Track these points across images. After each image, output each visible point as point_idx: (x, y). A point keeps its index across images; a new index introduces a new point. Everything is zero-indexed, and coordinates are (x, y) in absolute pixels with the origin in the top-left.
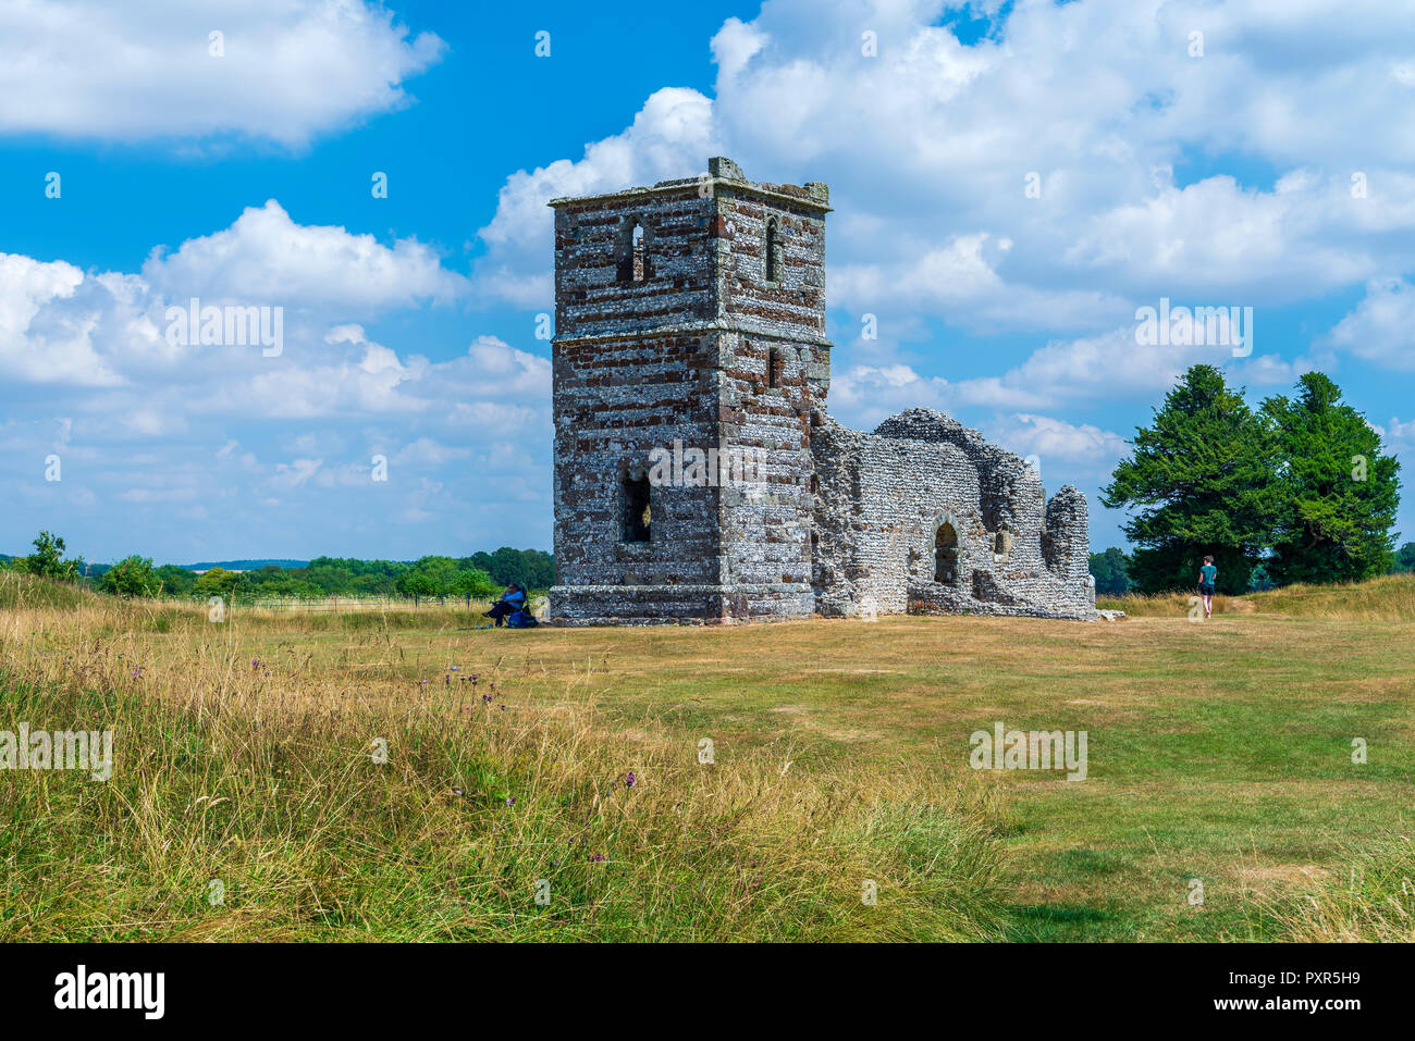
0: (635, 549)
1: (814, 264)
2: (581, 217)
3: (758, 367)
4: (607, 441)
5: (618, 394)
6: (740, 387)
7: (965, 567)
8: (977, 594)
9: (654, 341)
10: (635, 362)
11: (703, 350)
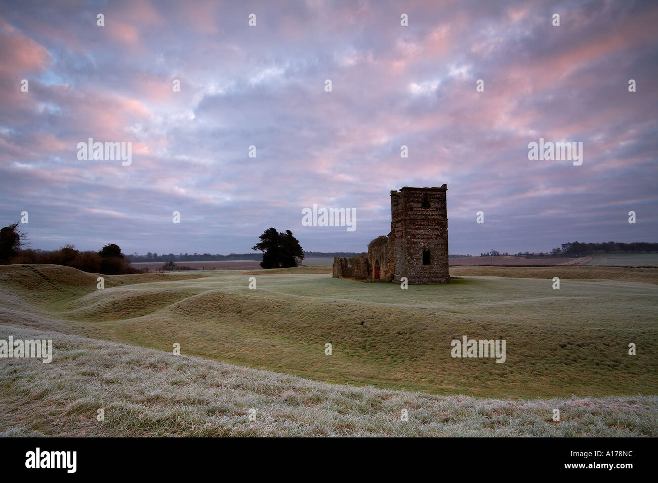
0: (427, 266)
2: (412, 192)
4: (420, 242)
5: (422, 232)
9: (431, 221)
10: (427, 225)
11: (444, 224)
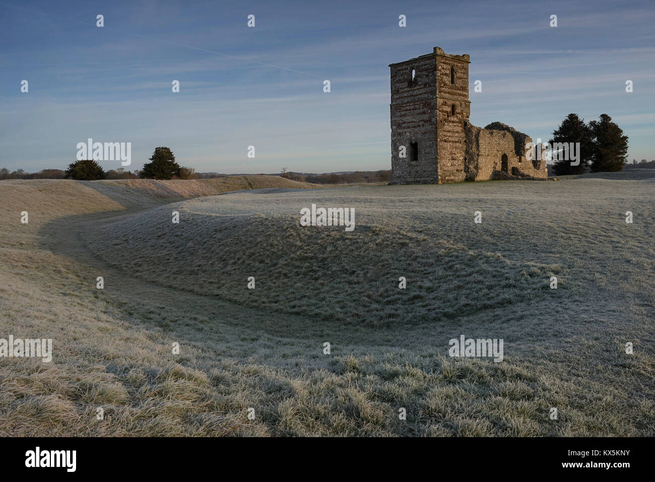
0: (414, 163)
1: (465, 79)
2: (398, 68)
3: (449, 109)
4: (405, 133)
5: (408, 119)
6: (443, 115)
7: (510, 167)
8: (513, 174)
9: (418, 103)
10: (413, 109)
11: (432, 104)
